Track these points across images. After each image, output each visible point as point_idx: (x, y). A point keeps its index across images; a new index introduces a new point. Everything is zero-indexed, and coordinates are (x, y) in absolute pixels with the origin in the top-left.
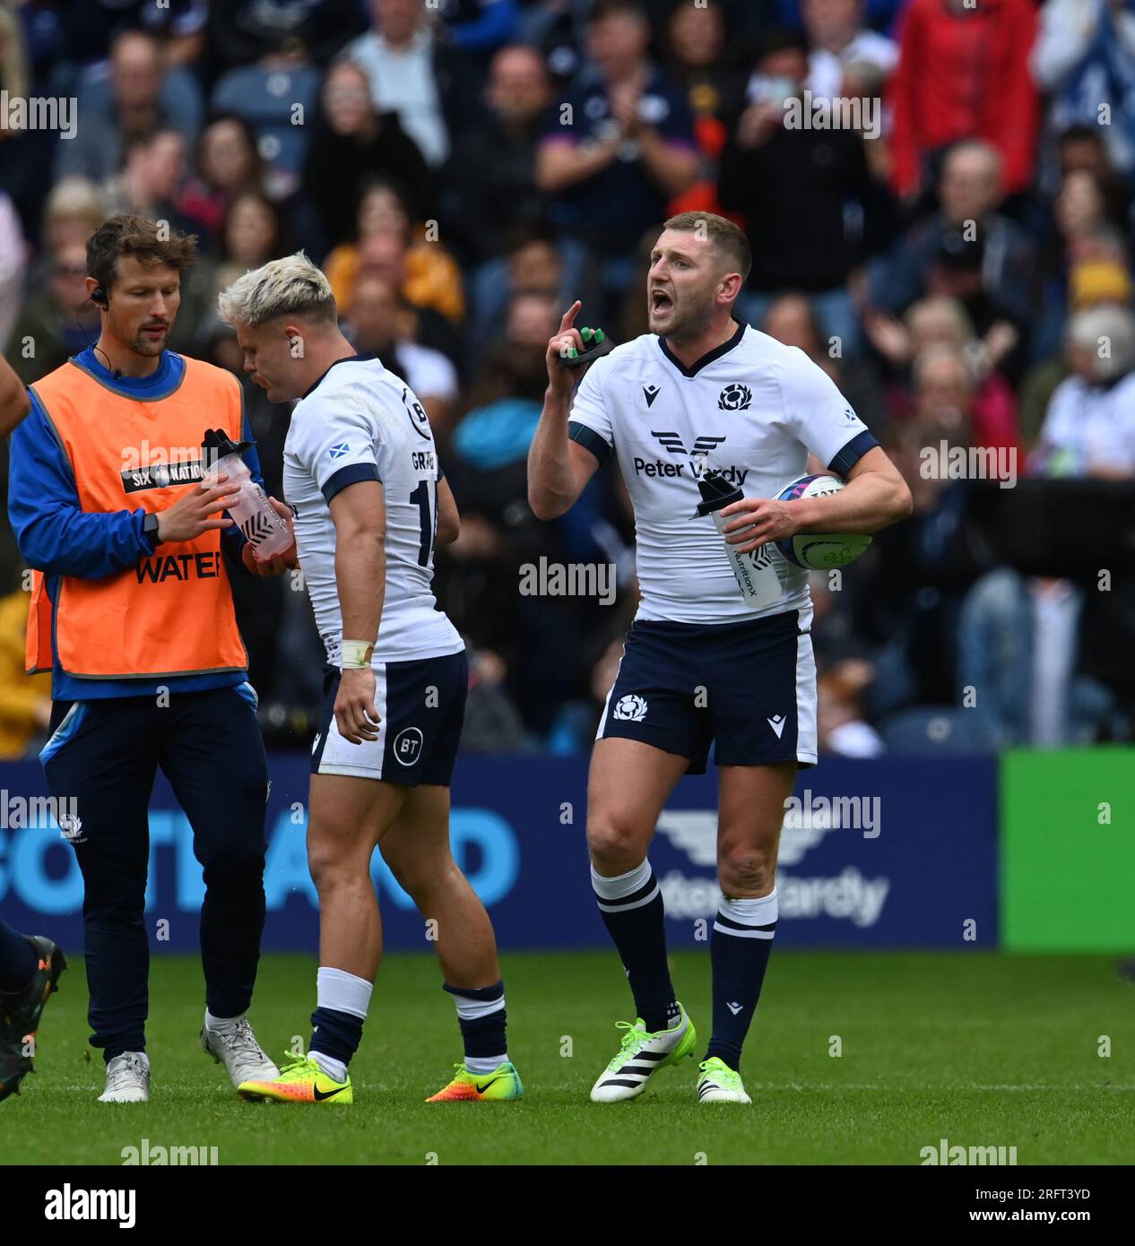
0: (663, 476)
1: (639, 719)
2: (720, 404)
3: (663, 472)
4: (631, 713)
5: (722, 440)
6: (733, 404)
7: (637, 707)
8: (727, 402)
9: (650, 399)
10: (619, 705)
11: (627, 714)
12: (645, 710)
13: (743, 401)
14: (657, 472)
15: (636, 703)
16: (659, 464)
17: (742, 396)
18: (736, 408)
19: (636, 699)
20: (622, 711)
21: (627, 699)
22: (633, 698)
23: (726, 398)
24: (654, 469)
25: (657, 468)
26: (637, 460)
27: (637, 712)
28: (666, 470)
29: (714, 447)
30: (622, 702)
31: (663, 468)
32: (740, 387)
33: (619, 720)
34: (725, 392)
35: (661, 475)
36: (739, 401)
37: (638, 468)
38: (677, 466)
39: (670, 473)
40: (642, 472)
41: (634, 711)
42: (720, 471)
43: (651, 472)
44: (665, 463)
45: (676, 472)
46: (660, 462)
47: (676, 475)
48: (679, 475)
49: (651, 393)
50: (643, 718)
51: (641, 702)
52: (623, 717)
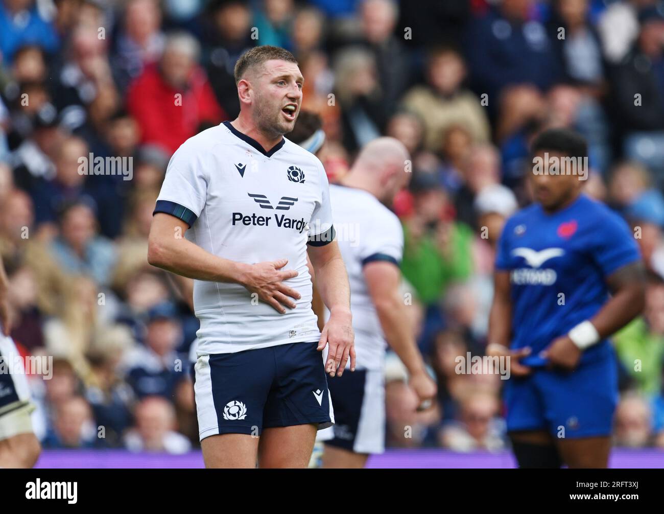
0: (255, 224)
1: (243, 418)
2: (289, 177)
3: (256, 222)
4: (237, 414)
5: (296, 200)
6: (296, 178)
7: (240, 409)
8: (293, 177)
9: (242, 172)
10: (226, 410)
11: (234, 415)
12: (245, 410)
13: (301, 177)
14: (252, 222)
15: (238, 406)
16: (254, 216)
17: (299, 174)
18: (298, 181)
19: (238, 403)
20: (230, 414)
21: (231, 404)
22: (235, 403)
23: (291, 173)
24: (250, 220)
25: (252, 219)
26: (234, 214)
27: (241, 413)
28: (258, 221)
29: (292, 204)
30: (227, 407)
31: (256, 219)
32: (297, 169)
33: (229, 420)
34: (290, 170)
35: (254, 224)
36: (299, 177)
37: (234, 220)
38: (267, 218)
39: (261, 223)
40: (239, 223)
41: (238, 413)
42: (296, 221)
43: (246, 222)
44: (257, 216)
45: (265, 222)
46: (254, 214)
47: (265, 224)
48: (267, 225)
49: (241, 168)
50: (245, 417)
51: (241, 405)
52: (232, 418)
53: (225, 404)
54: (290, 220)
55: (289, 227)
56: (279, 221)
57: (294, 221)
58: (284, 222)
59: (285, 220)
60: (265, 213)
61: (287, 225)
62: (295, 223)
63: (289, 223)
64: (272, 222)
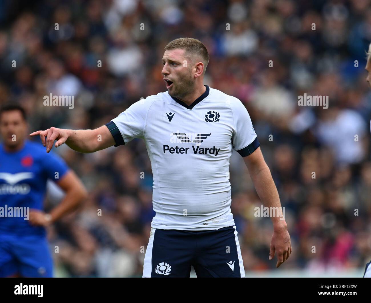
0: (178, 153)
1: (168, 274)
2: (206, 119)
3: (178, 151)
4: (164, 271)
5: (209, 135)
6: (212, 119)
7: (167, 269)
8: (209, 119)
9: (170, 118)
10: (158, 267)
11: (162, 272)
12: (170, 270)
13: (216, 118)
14: (175, 151)
15: (166, 266)
16: (177, 148)
17: (215, 116)
18: (214, 121)
19: (166, 264)
20: (159, 270)
21: (162, 264)
22: (165, 264)
23: (208, 117)
24: (174, 150)
25: (175, 149)
26: (164, 146)
27: (167, 271)
28: (180, 150)
29: (205, 138)
30: (159, 265)
31: (178, 150)
32: (214, 112)
34: (207, 114)
35: (177, 153)
36: (214, 118)
37: (165, 150)
38: (186, 148)
39: (182, 152)
40: (167, 152)
41: (165, 271)
42: (208, 149)
43: (172, 152)
44: (179, 147)
45: (185, 151)
46: (177, 146)
47: (185, 152)
48: (186, 153)
49: (170, 116)
50: (169, 274)
51: (168, 266)
52: (160, 273)
53: (158, 263)
54: (203, 149)
55: (203, 153)
56: (196, 149)
57: (206, 149)
58: (199, 150)
59: (200, 149)
60: (185, 145)
61: (201, 152)
62: (208, 151)
63: (203, 150)
64: (191, 151)
